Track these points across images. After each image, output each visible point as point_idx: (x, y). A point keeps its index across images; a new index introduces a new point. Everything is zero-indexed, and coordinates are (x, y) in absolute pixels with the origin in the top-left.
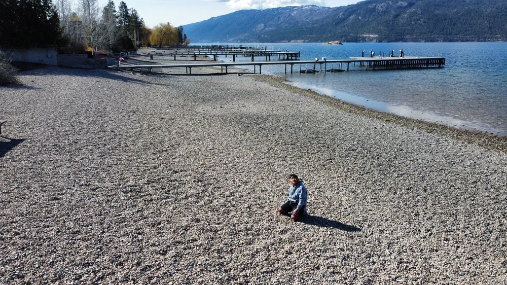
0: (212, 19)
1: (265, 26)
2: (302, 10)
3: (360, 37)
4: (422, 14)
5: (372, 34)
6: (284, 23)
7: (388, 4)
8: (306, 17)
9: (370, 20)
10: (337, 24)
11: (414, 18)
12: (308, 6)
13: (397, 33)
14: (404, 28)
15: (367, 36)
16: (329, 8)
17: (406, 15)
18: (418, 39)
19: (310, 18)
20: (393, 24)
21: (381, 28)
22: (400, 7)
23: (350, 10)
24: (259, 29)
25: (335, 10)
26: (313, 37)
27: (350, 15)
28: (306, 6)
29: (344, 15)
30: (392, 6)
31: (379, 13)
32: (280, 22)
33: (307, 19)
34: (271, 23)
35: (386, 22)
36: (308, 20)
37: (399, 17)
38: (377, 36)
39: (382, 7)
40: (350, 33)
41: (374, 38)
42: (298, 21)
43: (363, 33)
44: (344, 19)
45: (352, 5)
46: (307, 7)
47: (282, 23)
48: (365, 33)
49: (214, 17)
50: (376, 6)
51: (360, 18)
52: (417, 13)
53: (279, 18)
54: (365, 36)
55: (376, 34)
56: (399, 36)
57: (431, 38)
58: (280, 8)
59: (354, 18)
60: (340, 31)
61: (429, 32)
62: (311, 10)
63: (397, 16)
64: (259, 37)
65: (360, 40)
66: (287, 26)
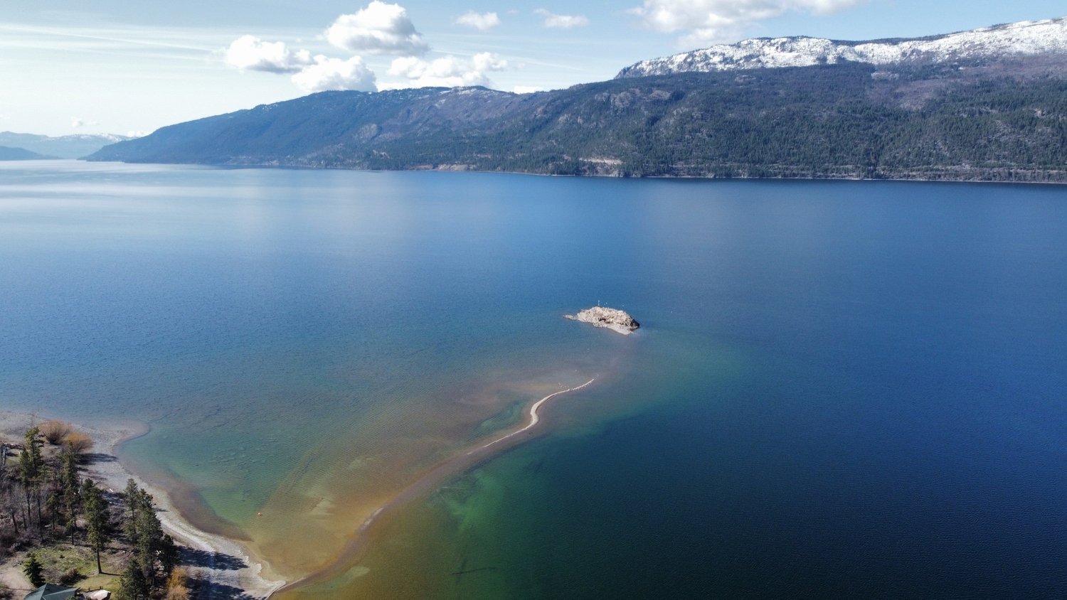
0: (260, 108)
1: (380, 129)
2: (457, 96)
3: (584, 164)
4: (702, 119)
5: (608, 157)
6: (420, 124)
7: (633, 93)
8: (467, 111)
9: (601, 126)
10: (533, 131)
11: (688, 127)
12: (470, 88)
13: (659, 158)
14: (670, 146)
15: (599, 161)
16: (513, 94)
17: (672, 121)
18: (702, 170)
19: (474, 115)
20: (648, 137)
21: (626, 145)
22: (657, 102)
23: (558, 102)
24: (367, 135)
25: (525, 100)
26: (486, 159)
27: (558, 114)
28: (465, 88)
29: (545, 112)
30: (640, 98)
31: (616, 111)
32: (411, 121)
33: (468, 116)
34: (391, 122)
35: (633, 133)
36: (470, 119)
37: (658, 122)
38: (618, 162)
39: (622, 101)
40: (563, 153)
41: (612, 166)
42: (450, 121)
43: (588, 156)
44: (547, 122)
45: (560, 91)
46: (467, 92)
47: (416, 123)
48: (594, 154)
49: (263, 106)
50: (609, 98)
51: (580, 120)
52: (692, 117)
53: (409, 111)
54: (594, 161)
55: (616, 157)
56: (662, 162)
57: (726, 168)
58: (409, 89)
59: (567, 120)
60: (541, 148)
61: (720, 156)
62: (475, 98)
63: (654, 120)
64: (369, 155)
65: (585, 171)
66: (427, 132)
